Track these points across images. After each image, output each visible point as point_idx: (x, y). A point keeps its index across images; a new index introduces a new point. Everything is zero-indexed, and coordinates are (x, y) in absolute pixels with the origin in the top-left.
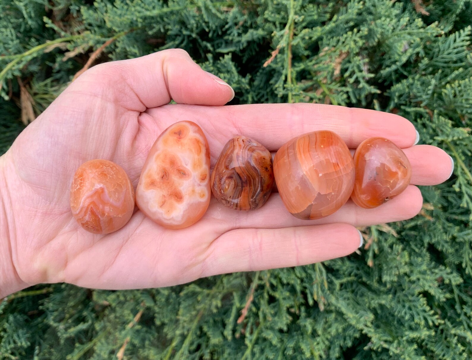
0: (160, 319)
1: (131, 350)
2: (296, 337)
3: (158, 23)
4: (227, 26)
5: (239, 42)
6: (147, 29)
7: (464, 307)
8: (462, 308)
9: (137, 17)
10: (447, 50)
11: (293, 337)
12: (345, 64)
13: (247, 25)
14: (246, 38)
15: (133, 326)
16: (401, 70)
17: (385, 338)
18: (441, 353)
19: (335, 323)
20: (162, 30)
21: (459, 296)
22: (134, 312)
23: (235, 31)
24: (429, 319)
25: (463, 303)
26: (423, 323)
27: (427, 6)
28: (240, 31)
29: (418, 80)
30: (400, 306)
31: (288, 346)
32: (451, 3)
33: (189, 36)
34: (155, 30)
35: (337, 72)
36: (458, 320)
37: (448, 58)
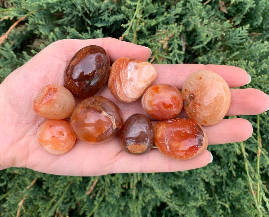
0: (46, 185)
1: (29, 200)
2: (127, 200)
3: (58, 5)
4: (100, 12)
5: (109, 21)
6: (51, 9)
7: (227, 187)
8: (226, 188)
9: (43, 3)
10: (234, 37)
11: (125, 199)
12: (171, 41)
13: (115, 10)
14: (112, 19)
15: (30, 188)
16: (206, 47)
17: (178, 203)
18: (210, 212)
19: (150, 193)
20: (60, 10)
21: (225, 180)
22: (31, 179)
23: (106, 14)
24: (204, 196)
25: (227, 185)
26: (200, 197)
27: (227, 7)
28: (109, 15)
29: (214, 54)
30: (189, 186)
31: (121, 204)
32: (242, 7)
33: (78, 15)
34: (55, 10)
35: (165, 46)
36: (222, 195)
37: (235, 41)
